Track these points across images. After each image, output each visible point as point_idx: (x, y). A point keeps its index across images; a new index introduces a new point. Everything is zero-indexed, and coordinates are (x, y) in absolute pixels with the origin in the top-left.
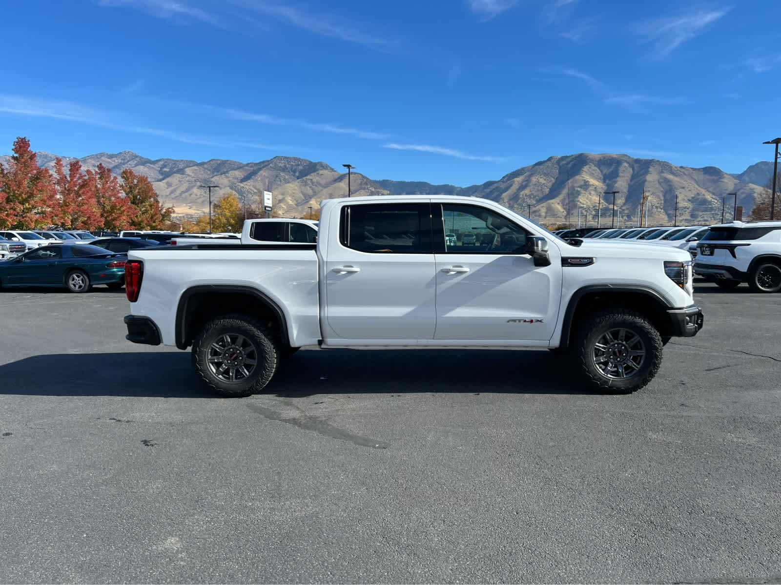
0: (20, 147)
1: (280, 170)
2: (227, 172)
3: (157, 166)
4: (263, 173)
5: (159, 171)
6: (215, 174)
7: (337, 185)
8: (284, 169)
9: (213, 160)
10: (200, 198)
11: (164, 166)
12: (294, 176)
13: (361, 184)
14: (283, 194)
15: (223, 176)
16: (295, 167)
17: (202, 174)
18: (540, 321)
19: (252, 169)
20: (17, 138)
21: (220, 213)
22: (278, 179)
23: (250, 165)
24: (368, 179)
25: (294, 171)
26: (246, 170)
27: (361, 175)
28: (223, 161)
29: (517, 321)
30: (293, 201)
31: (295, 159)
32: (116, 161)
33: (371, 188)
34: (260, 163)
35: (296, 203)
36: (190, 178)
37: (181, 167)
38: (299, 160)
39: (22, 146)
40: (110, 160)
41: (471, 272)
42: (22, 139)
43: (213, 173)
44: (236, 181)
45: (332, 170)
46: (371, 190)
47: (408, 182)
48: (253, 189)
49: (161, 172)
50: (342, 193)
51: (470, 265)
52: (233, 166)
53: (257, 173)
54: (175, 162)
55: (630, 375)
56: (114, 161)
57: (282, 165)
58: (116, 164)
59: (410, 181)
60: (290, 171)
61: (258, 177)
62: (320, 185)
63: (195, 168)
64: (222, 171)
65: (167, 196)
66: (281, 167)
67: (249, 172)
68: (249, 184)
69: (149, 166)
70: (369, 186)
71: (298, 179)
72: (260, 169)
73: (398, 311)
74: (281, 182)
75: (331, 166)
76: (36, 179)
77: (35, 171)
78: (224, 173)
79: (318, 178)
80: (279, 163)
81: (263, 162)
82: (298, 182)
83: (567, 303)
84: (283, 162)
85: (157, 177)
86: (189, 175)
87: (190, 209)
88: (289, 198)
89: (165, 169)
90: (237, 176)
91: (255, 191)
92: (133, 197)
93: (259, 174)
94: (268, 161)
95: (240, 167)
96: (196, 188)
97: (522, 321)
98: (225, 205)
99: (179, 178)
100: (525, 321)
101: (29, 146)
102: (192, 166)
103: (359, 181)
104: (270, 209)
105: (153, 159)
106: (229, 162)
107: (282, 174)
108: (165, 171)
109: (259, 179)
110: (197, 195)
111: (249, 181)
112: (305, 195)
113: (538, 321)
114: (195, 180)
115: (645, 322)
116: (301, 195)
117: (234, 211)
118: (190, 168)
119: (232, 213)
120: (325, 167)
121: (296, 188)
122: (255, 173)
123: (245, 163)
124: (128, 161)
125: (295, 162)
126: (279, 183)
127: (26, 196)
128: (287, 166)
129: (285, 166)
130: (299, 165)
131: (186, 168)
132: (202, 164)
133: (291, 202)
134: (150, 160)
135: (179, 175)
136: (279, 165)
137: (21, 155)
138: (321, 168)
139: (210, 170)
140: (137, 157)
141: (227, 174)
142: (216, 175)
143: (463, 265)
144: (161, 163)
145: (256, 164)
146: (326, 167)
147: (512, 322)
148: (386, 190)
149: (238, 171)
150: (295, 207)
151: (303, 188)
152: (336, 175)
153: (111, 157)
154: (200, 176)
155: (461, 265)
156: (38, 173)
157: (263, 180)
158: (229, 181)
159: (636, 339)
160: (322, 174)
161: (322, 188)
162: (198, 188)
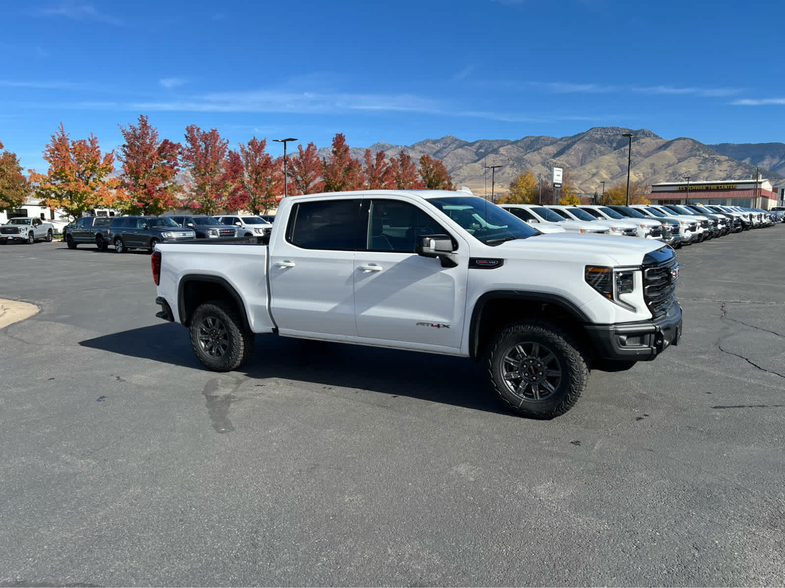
0: (338, 142)
1: (595, 142)
2: (540, 148)
3: (474, 148)
4: (578, 146)
5: (476, 153)
6: (528, 151)
7: (661, 153)
8: (600, 141)
9: (528, 137)
10: (512, 176)
11: (480, 147)
12: (611, 147)
13: (692, 149)
14: (597, 168)
15: (535, 152)
16: (612, 138)
17: (515, 152)
18: (447, 327)
19: (566, 143)
20: (336, 135)
21: (516, 192)
22: (592, 152)
23: (564, 139)
24: (701, 144)
25: (611, 142)
26: (560, 144)
27: (691, 139)
28: (536, 137)
29: (426, 325)
30: (607, 174)
31: (613, 129)
32: (439, 146)
33: (704, 155)
34: (575, 136)
35: (611, 176)
36: (504, 157)
37: (495, 147)
38: (618, 129)
39: (339, 140)
40: (433, 146)
41: (384, 271)
42: (340, 135)
43: (526, 150)
44: (548, 157)
45: (656, 137)
46: (704, 157)
47: (755, 144)
48: (565, 163)
49: (477, 153)
50: (666, 162)
51: (383, 263)
52: (546, 141)
53: (570, 148)
54: (490, 143)
55: (545, 398)
56: (437, 146)
57: (597, 136)
58: (439, 149)
59: (756, 143)
60: (607, 142)
61: (572, 151)
62: (640, 154)
63: (509, 146)
64: (535, 147)
65: (481, 176)
66: (597, 138)
67: (562, 147)
68: (561, 159)
69: (467, 149)
70: (701, 152)
71: (615, 150)
72: (575, 143)
73: (325, 307)
74: (596, 154)
75: (654, 133)
76: (349, 168)
77: (348, 163)
78: (537, 150)
79: (638, 147)
80: (595, 134)
81: (579, 135)
82: (615, 153)
83: (473, 308)
84: (599, 133)
85: (473, 158)
86: (502, 154)
87: (501, 188)
88: (604, 171)
89: (481, 150)
90: (550, 152)
91: (568, 166)
92: (429, 180)
93: (573, 148)
94: (583, 133)
95: (553, 142)
96: (509, 166)
97: (430, 325)
98: (521, 183)
99: (493, 158)
100: (432, 325)
101: (345, 141)
102: (506, 145)
103: (690, 147)
104: (559, 186)
105: (470, 141)
106: (542, 138)
107: (598, 146)
108: (481, 152)
109: (573, 153)
110: (509, 174)
111: (562, 156)
112: (621, 166)
113: (445, 326)
114: (508, 159)
115: (560, 337)
116: (617, 167)
117: (530, 189)
118: (504, 147)
119: (528, 191)
120: (646, 134)
121: (613, 160)
122: (568, 147)
123: (559, 137)
124: (449, 145)
125: (613, 132)
126: (594, 156)
127: (341, 184)
128: (604, 136)
129: (602, 137)
130: (617, 135)
131: (500, 147)
132: (516, 142)
133: (605, 176)
134: (467, 142)
135: (493, 155)
136: (595, 137)
137: (338, 149)
138: (642, 136)
139: (523, 148)
140: (456, 140)
141: (540, 151)
142: (529, 153)
143: (377, 264)
144: (477, 144)
145: (570, 138)
146: (649, 134)
147: (421, 326)
148: (725, 155)
149: (551, 146)
150: (610, 180)
151: (620, 159)
152: (660, 142)
153: (434, 142)
154: (513, 154)
155: (374, 263)
156: (351, 164)
157: (576, 155)
158: (542, 157)
159: (552, 356)
160: (643, 143)
161: (643, 158)
162: (511, 167)
